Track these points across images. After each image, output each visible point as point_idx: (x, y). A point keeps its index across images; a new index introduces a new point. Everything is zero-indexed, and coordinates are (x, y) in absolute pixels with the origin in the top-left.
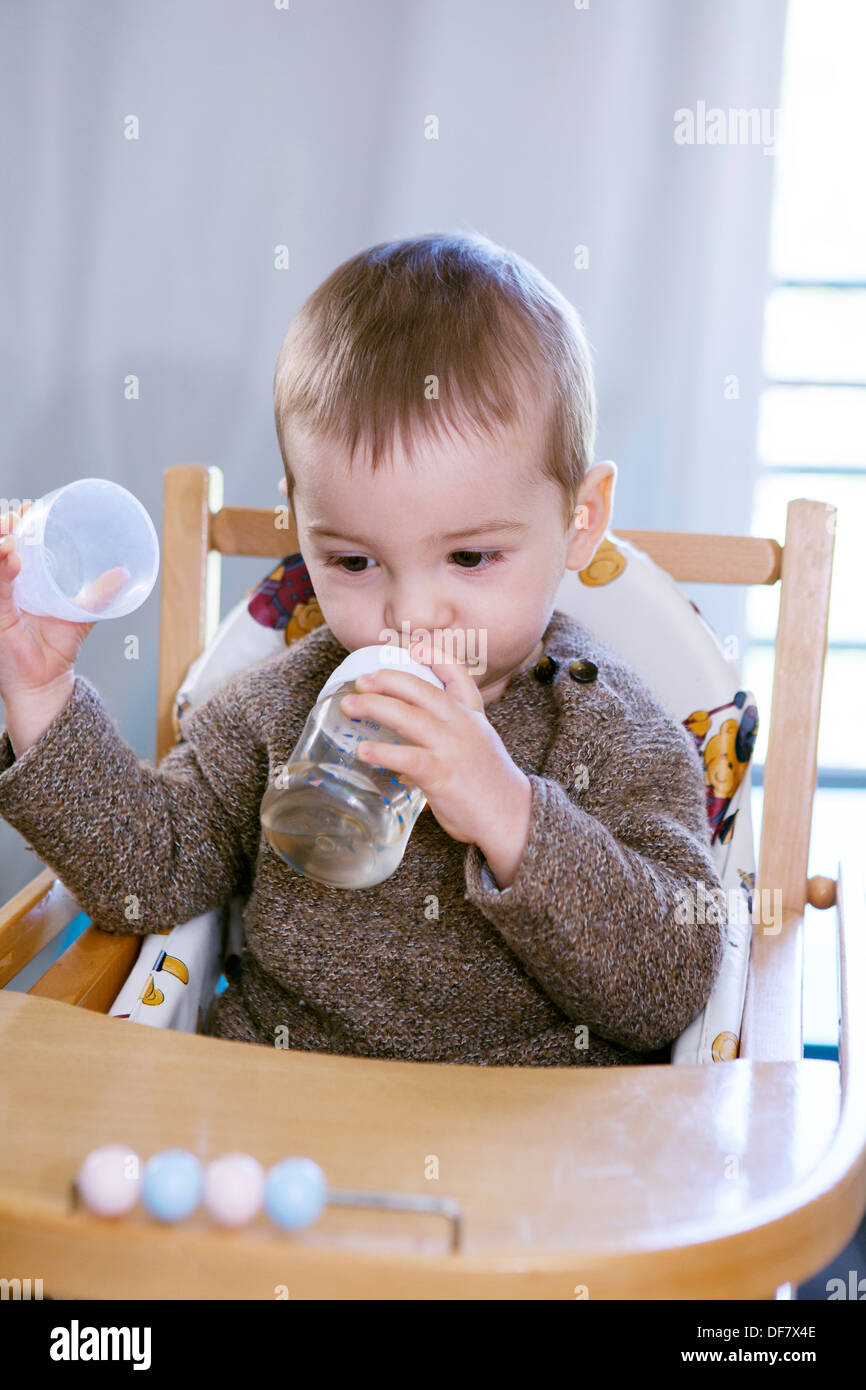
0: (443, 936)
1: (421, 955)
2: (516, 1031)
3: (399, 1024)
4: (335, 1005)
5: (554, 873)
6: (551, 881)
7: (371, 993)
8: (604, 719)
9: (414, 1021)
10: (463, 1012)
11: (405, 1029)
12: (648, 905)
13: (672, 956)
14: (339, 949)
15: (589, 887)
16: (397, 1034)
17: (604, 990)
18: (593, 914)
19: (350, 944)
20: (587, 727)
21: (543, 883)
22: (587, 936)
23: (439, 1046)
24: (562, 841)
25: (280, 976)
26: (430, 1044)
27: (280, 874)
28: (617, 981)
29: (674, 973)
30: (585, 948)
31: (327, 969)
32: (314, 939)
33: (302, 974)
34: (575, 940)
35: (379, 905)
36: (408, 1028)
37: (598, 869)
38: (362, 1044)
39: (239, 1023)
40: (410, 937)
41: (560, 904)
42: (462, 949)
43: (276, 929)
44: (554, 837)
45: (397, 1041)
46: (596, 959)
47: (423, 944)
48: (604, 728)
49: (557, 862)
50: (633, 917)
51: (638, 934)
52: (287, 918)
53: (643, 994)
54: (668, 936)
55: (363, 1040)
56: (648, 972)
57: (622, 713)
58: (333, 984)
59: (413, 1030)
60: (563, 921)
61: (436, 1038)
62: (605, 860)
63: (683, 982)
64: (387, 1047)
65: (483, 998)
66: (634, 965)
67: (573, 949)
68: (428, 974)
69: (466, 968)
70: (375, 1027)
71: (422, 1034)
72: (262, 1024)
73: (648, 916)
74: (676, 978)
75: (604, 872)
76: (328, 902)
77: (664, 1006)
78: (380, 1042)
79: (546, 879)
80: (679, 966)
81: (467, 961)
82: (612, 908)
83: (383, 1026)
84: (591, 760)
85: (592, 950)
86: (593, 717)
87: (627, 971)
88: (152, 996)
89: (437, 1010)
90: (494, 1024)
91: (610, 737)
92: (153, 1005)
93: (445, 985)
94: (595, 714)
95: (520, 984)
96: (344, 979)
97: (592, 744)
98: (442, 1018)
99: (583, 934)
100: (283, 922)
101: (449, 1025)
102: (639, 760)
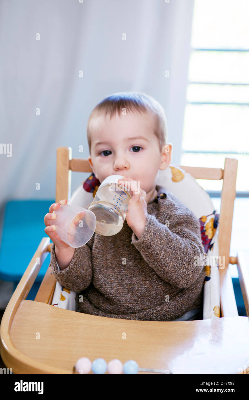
0: (141, 275)
1: (137, 281)
2: (162, 300)
3: (132, 301)
4: (116, 296)
5: (152, 234)
6: (151, 236)
7: (125, 293)
8: (169, 207)
9: (136, 300)
10: (148, 296)
11: (134, 302)
12: (178, 244)
13: (187, 258)
14: (116, 283)
15: (162, 239)
16: (132, 304)
17: (169, 267)
18: (164, 246)
19: (119, 281)
20: (165, 209)
21: (149, 236)
22: (162, 252)
23: (143, 306)
24: (154, 227)
25: (100, 289)
26: (140, 306)
27: (97, 262)
28: (172, 265)
29: (188, 263)
30: (162, 255)
31: (114, 287)
32: (109, 279)
33: (106, 288)
34: (159, 252)
35: (123, 267)
36: (135, 302)
37: (164, 234)
38: (123, 307)
39: (86, 303)
40: (133, 276)
41: (154, 242)
42: (146, 278)
43: (97, 277)
44: (152, 226)
45: (132, 306)
46: (165, 258)
47: (137, 278)
48: (169, 209)
49: (153, 232)
50: (175, 247)
51: (176, 252)
52: (100, 273)
53: (180, 269)
54: (185, 253)
55: (123, 306)
56: (180, 263)
57: (174, 205)
58: (115, 291)
59: (136, 302)
60: (155, 247)
61: (142, 304)
62: (166, 233)
63: (191, 266)
64: (130, 307)
65: (153, 291)
66: (176, 260)
67: (159, 255)
68: (139, 285)
69: (147, 282)
70: (126, 302)
71: (138, 303)
72: (93, 302)
73: (179, 247)
74: (189, 265)
75: (166, 235)
76: (109, 268)
77: (186, 273)
78: (128, 306)
79: (150, 235)
80: (189, 262)
81: (147, 281)
82: (169, 245)
83: (128, 302)
84: (166, 217)
85: (164, 255)
86: (166, 207)
87: (175, 262)
88: (62, 298)
89: (142, 296)
90: (157, 299)
91: (171, 211)
92: (63, 300)
93: (143, 288)
94: (167, 206)
95: (161, 285)
96: (118, 290)
97: (166, 213)
98: (143, 298)
99: (161, 251)
100: (99, 275)
101: (145, 300)
102: (179, 216)
